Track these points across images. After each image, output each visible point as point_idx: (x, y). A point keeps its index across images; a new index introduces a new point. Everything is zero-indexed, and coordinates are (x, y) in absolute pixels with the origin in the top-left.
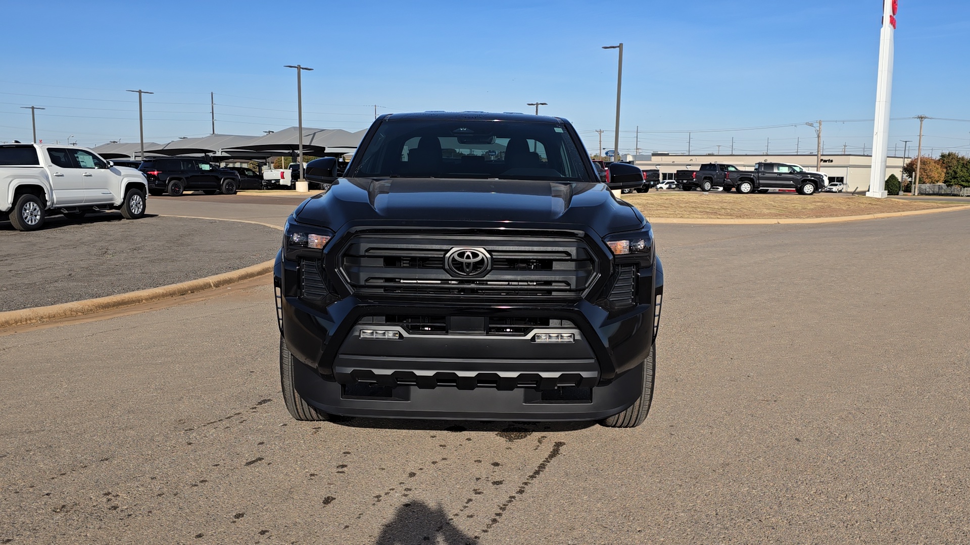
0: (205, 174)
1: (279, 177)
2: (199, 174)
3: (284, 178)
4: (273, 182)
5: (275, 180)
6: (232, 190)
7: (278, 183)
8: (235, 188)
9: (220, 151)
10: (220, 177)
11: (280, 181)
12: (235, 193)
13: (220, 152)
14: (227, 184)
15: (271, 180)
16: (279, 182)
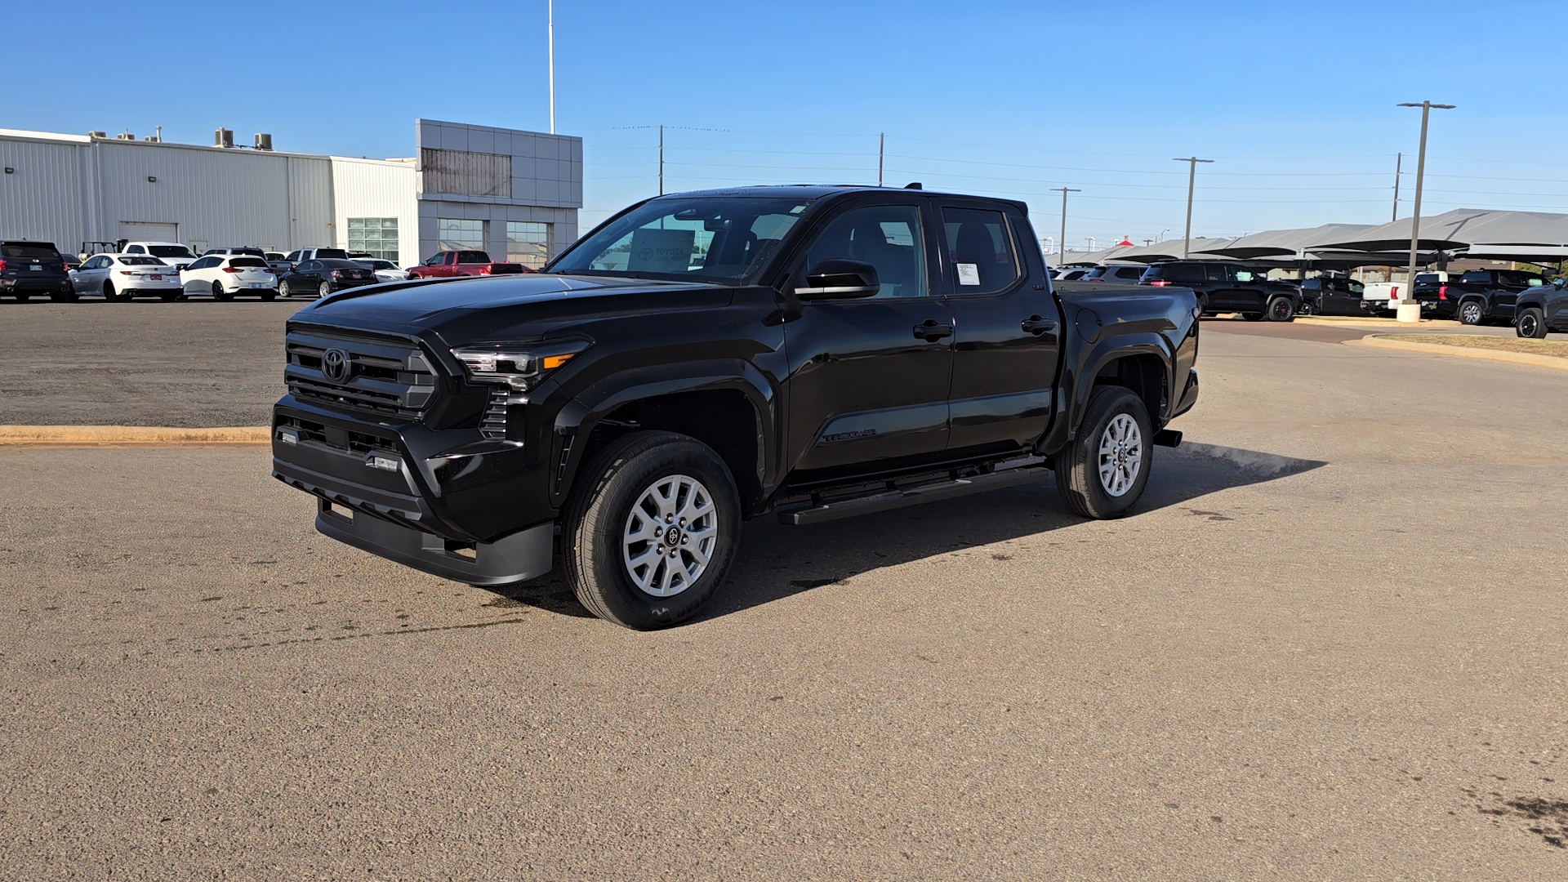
0: (1242, 287)
1: (1388, 296)
2: (1232, 287)
3: (1396, 298)
4: (1377, 303)
5: (1381, 301)
6: (1285, 314)
7: (1384, 307)
8: (1290, 312)
9: (1303, 251)
10: (1266, 292)
11: (1389, 302)
12: (1291, 319)
13: (1302, 253)
14: (1278, 304)
15: (1375, 301)
16: (1387, 304)
